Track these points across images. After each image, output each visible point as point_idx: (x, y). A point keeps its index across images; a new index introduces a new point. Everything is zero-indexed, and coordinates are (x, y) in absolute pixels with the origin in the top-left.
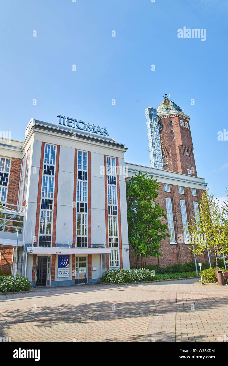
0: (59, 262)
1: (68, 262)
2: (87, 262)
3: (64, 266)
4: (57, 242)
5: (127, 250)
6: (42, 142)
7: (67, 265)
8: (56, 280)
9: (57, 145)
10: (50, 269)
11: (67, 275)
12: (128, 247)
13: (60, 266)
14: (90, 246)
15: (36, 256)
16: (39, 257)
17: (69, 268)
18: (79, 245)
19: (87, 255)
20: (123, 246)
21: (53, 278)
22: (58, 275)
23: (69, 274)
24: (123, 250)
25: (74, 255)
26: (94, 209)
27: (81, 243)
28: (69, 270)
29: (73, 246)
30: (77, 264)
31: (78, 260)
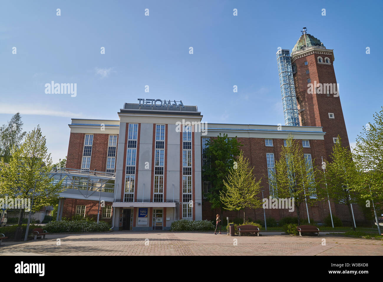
0: (139, 213)
1: (147, 213)
2: (163, 213)
3: (143, 216)
4: (138, 198)
5: (199, 204)
6: (127, 123)
7: (145, 215)
8: (137, 226)
9: (139, 123)
10: (132, 218)
11: (146, 223)
12: (201, 202)
13: (140, 216)
14: (165, 201)
15: (122, 208)
16: (124, 209)
17: (147, 218)
18: (156, 201)
19: (163, 208)
20: (196, 201)
21: (135, 225)
22: (139, 223)
23: (147, 223)
24: (196, 205)
25: (151, 208)
26: (170, 171)
27: (158, 199)
28: (147, 220)
29: (151, 201)
30: (154, 215)
31: (156, 212)
